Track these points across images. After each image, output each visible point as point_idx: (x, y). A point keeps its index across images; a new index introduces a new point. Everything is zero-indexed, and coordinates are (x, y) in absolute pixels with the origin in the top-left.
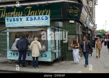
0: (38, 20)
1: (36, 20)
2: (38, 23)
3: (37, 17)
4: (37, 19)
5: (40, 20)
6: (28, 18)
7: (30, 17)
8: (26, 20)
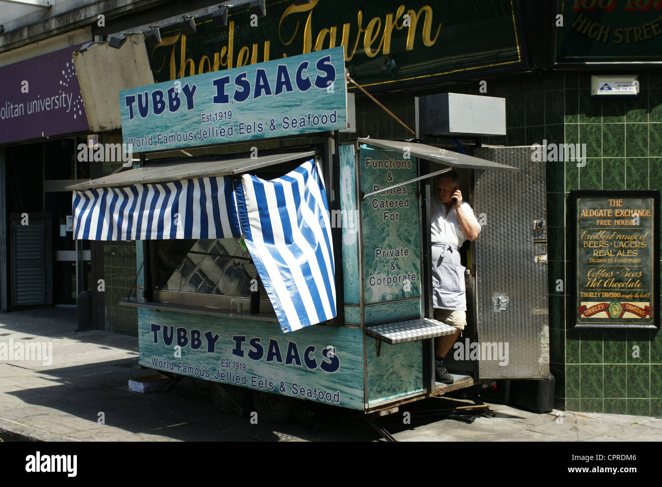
0: (279, 90)
1: (268, 92)
2: (278, 117)
3: (271, 68)
4: (273, 86)
5: (289, 88)
6: (226, 80)
7: (232, 74)
8: (217, 100)
